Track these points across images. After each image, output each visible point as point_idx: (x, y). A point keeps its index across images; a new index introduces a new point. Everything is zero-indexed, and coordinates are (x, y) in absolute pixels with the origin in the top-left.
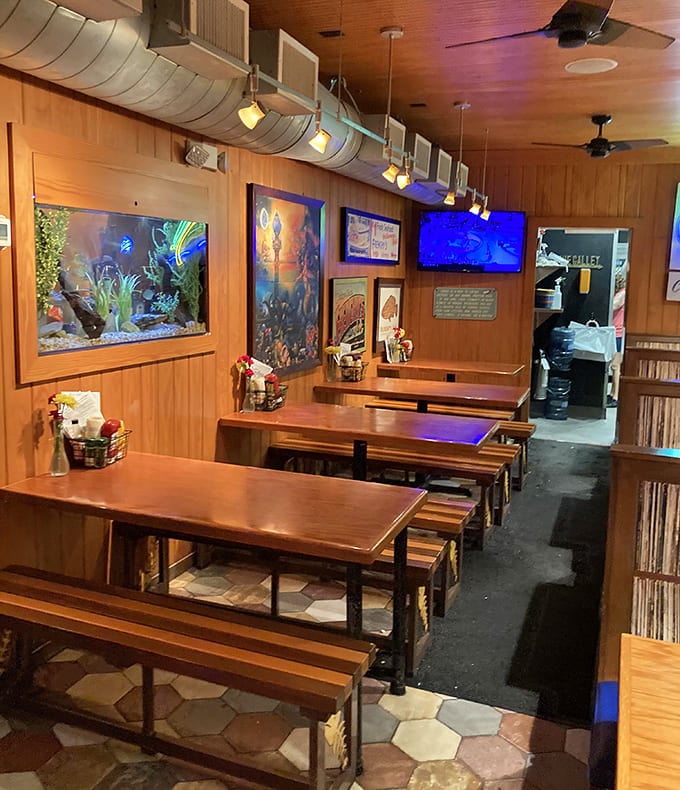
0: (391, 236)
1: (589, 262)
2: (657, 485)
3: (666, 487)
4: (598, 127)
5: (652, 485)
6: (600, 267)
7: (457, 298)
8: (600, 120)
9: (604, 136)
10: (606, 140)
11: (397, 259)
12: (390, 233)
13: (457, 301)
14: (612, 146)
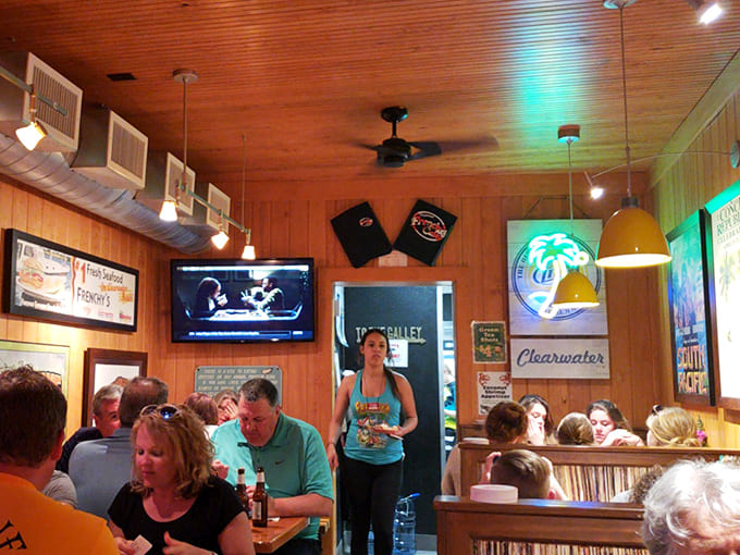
0: (120, 289)
1: (409, 335)
2: (495, 545)
3: (506, 547)
4: (391, 124)
5: (489, 545)
6: (422, 341)
7: (227, 380)
8: (393, 114)
9: (400, 135)
10: (403, 141)
11: (132, 324)
12: (119, 285)
13: (227, 385)
14: (413, 150)
